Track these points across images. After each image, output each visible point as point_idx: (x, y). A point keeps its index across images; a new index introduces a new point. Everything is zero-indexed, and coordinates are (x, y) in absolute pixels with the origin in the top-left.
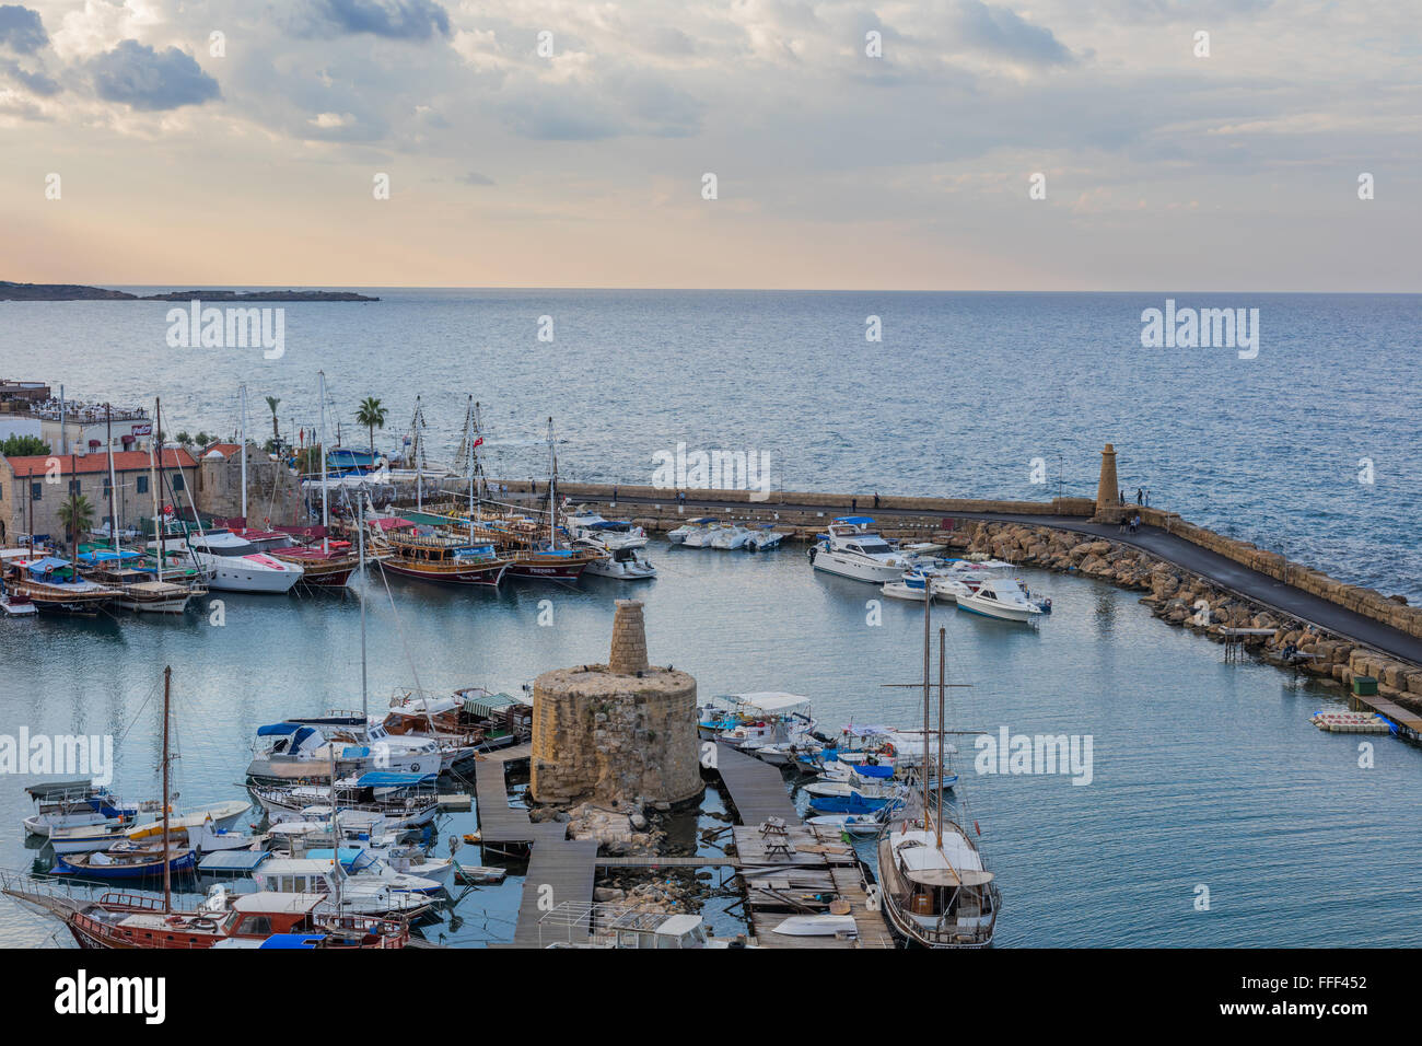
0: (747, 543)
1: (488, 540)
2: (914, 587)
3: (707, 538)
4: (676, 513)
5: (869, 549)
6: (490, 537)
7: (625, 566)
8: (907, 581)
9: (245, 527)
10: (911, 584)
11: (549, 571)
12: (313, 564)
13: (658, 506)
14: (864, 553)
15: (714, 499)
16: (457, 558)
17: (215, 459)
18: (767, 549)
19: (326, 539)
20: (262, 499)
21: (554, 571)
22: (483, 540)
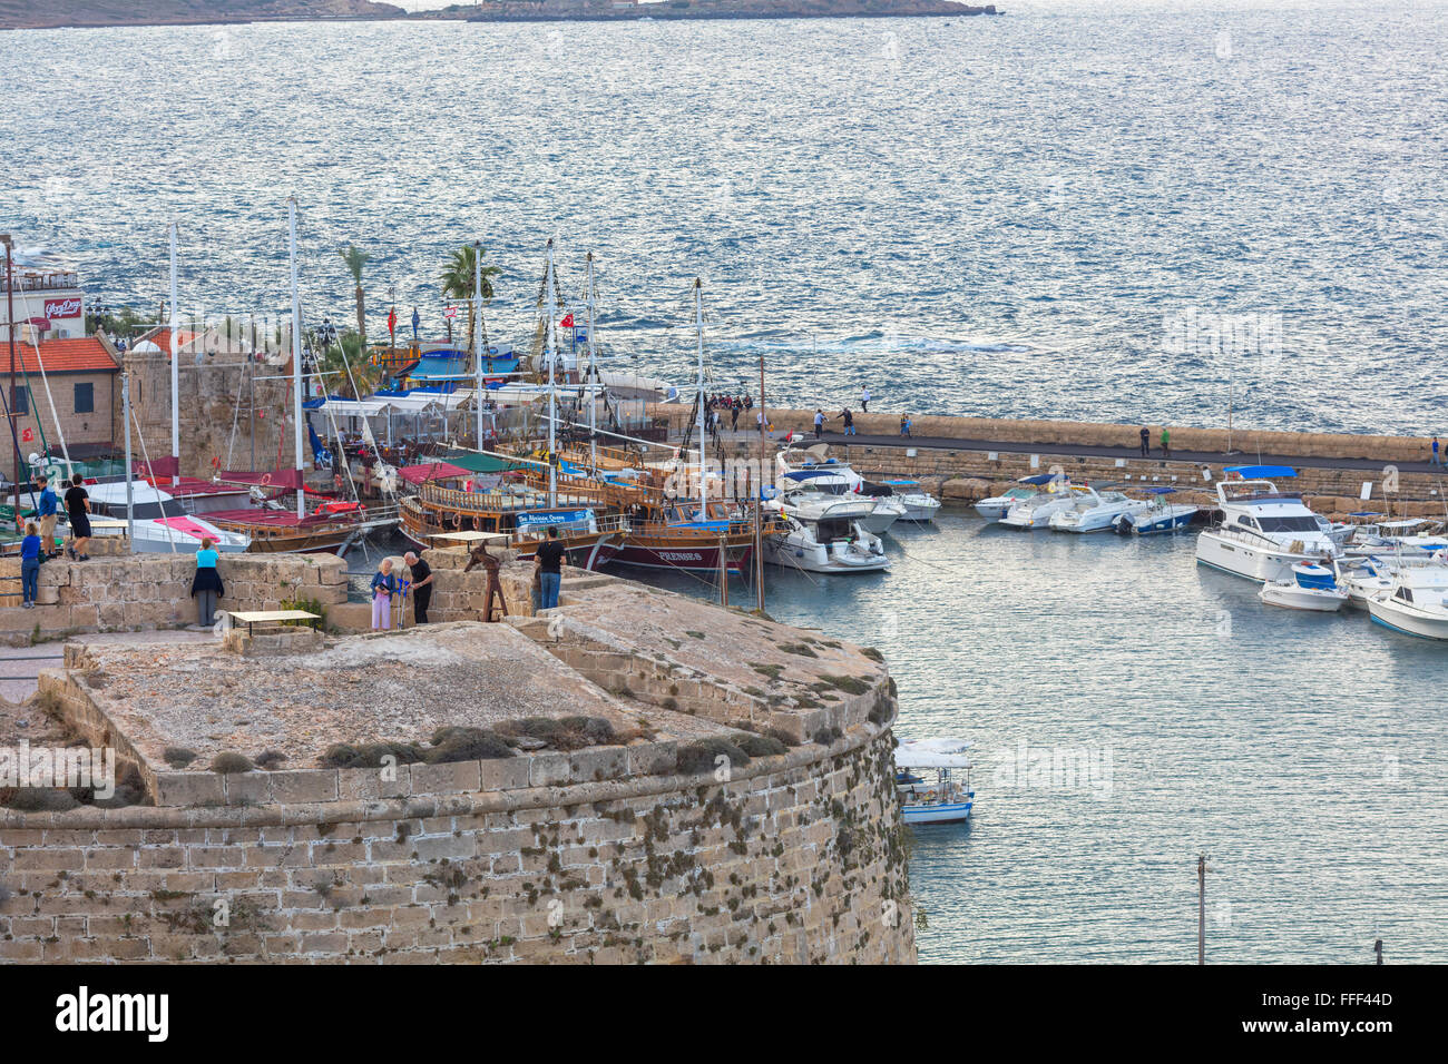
0: (1117, 522)
1: (584, 499)
2: (1309, 586)
3: (1042, 510)
4: (1027, 469)
5: (1270, 524)
6: (592, 494)
7: (830, 550)
8: (1300, 576)
9: (177, 474)
10: (1305, 581)
11: (689, 557)
12: (273, 534)
13: (992, 456)
14: (1260, 531)
15: (1107, 443)
16: (523, 529)
17: (145, 355)
18: (1150, 532)
19: (300, 493)
20: (229, 429)
21: (698, 557)
22: (573, 499)
